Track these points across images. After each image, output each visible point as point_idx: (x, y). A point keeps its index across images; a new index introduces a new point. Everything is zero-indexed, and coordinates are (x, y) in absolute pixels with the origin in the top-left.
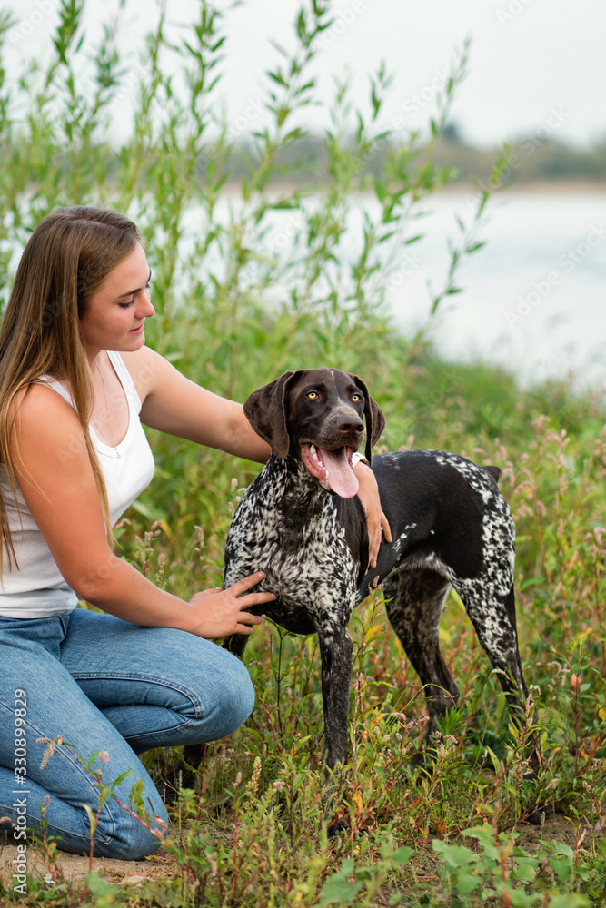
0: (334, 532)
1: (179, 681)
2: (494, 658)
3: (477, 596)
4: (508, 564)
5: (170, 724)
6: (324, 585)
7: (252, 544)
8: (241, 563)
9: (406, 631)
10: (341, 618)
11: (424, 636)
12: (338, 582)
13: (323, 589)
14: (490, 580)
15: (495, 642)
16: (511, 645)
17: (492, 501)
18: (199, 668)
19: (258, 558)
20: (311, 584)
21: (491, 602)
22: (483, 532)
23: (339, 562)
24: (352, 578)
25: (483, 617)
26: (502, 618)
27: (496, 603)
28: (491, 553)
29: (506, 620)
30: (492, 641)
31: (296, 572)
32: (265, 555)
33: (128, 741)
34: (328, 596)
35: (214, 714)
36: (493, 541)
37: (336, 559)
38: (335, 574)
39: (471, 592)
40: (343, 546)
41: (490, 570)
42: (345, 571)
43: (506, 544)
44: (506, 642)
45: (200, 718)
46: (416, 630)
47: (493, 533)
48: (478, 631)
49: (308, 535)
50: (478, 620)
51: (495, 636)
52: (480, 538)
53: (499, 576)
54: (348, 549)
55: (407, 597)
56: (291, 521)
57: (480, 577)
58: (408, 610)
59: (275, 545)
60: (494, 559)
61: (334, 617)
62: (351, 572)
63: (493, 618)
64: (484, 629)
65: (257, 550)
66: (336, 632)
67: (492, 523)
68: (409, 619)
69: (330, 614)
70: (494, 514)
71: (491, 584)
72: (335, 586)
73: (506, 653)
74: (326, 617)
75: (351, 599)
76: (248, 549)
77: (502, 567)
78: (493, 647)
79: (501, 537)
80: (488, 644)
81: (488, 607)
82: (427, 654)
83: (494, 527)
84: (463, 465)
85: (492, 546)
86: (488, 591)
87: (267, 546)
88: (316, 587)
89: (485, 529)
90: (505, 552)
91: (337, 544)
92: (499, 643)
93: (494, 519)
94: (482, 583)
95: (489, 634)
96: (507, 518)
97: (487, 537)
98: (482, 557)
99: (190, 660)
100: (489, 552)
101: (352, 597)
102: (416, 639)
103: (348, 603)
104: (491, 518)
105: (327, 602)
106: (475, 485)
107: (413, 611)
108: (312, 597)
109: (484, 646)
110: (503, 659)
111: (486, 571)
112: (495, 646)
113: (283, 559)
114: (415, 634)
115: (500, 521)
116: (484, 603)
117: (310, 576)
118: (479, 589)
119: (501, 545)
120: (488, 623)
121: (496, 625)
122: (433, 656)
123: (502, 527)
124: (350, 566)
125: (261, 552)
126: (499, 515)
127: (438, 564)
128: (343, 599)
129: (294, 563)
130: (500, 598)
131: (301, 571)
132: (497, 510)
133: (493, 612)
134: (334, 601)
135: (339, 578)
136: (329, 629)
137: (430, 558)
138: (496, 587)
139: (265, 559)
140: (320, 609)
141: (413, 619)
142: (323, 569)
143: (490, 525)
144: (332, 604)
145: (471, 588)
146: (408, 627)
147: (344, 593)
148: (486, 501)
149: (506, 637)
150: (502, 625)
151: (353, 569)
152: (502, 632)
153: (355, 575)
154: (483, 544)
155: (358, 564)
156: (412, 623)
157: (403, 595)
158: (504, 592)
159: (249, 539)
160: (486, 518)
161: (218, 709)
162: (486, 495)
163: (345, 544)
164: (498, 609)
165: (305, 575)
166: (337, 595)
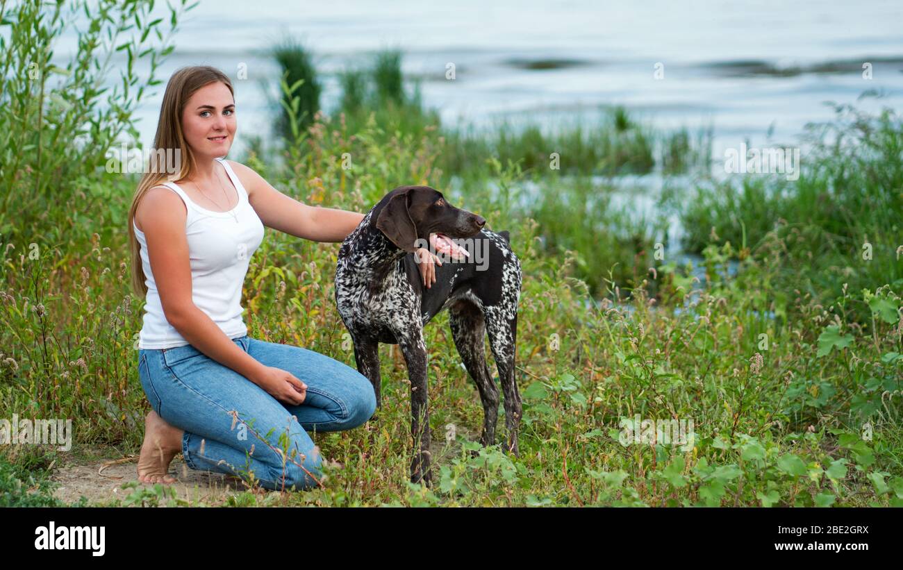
0: (399, 277)
1: (332, 393)
2: (499, 360)
3: (495, 317)
4: (516, 299)
5: (324, 420)
6: (397, 314)
7: (350, 286)
8: (343, 299)
9: (467, 351)
10: (411, 335)
11: (478, 354)
12: (406, 311)
13: (397, 316)
14: (504, 308)
15: (502, 348)
16: (511, 353)
17: (509, 256)
18: (346, 386)
19: (354, 294)
20: (388, 313)
21: (503, 322)
22: (503, 276)
23: (405, 296)
24: (415, 307)
25: (496, 331)
26: (508, 333)
27: (506, 324)
28: (506, 290)
29: (511, 335)
30: (500, 347)
31: (378, 306)
32: (358, 293)
33: (303, 426)
34: (400, 320)
35: (353, 415)
36: (509, 282)
37: (402, 295)
38: (403, 305)
39: (491, 315)
40: (406, 285)
41: (505, 301)
42: (410, 301)
43: (516, 285)
44: (509, 350)
45: (345, 418)
46: (472, 349)
47: (509, 277)
48: (491, 341)
49: (386, 283)
50: (493, 333)
51: (502, 344)
52: (501, 279)
53: (510, 306)
54: (410, 287)
55: (465, 329)
56: (377, 274)
57: (498, 305)
58: (467, 336)
59: (364, 287)
60: (508, 294)
61: (406, 334)
62: (415, 302)
63: (503, 333)
64: (496, 339)
65: (353, 289)
66: (409, 344)
67: (509, 270)
68: (468, 343)
69: (403, 333)
70: (510, 264)
71: (504, 311)
72: (404, 313)
73: (508, 357)
74: (400, 334)
75: (417, 321)
76: (347, 289)
77: (512, 300)
78: (499, 351)
79: (514, 280)
80: (497, 350)
81: (501, 325)
82: (481, 366)
83: (510, 272)
84: (489, 233)
85: (508, 285)
86: (502, 315)
87: (360, 287)
88: (392, 315)
89: (504, 273)
90: (515, 290)
91: (402, 285)
92: (504, 350)
93: (510, 268)
94: (499, 309)
95: (498, 343)
96: (518, 268)
97: (505, 279)
98: (501, 292)
99: (340, 379)
100: (505, 289)
101: (418, 320)
102: (473, 356)
103: (415, 324)
104: (508, 266)
105: (400, 324)
106: (497, 244)
107: (470, 337)
108: (390, 322)
109: (493, 351)
110: (505, 361)
111: (502, 302)
112: (501, 351)
113: (370, 298)
114: (473, 353)
115: (513, 269)
116: (498, 322)
117: (389, 308)
118: (497, 313)
119: (513, 285)
120: (499, 336)
121: (504, 337)
122: (483, 368)
123: (514, 273)
124: (413, 298)
125: (356, 291)
126: (513, 265)
127: (473, 297)
128: (411, 322)
129: (377, 300)
130: (508, 321)
131: (382, 306)
132: (512, 262)
133: (503, 329)
134: (404, 323)
135: (406, 307)
136: (404, 342)
137: (469, 292)
138: (507, 314)
139: (357, 296)
140: (395, 329)
141: (471, 342)
142: (395, 303)
143: (508, 271)
144: (403, 326)
145: (492, 312)
146: (468, 349)
147: (411, 317)
148: (505, 256)
149: (509, 346)
150: (508, 338)
151: (416, 299)
152: (507, 343)
153: (418, 304)
154: (502, 283)
155: (420, 296)
156: (470, 346)
157: (462, 327)
158: (511, 317)
159: (348, 282)
160: (505, 266)
161: (356, 412)
162: (505, 252)
163: (407, 283)
164: (506, 327)
165: (384, 308)
166: (406, 319)
